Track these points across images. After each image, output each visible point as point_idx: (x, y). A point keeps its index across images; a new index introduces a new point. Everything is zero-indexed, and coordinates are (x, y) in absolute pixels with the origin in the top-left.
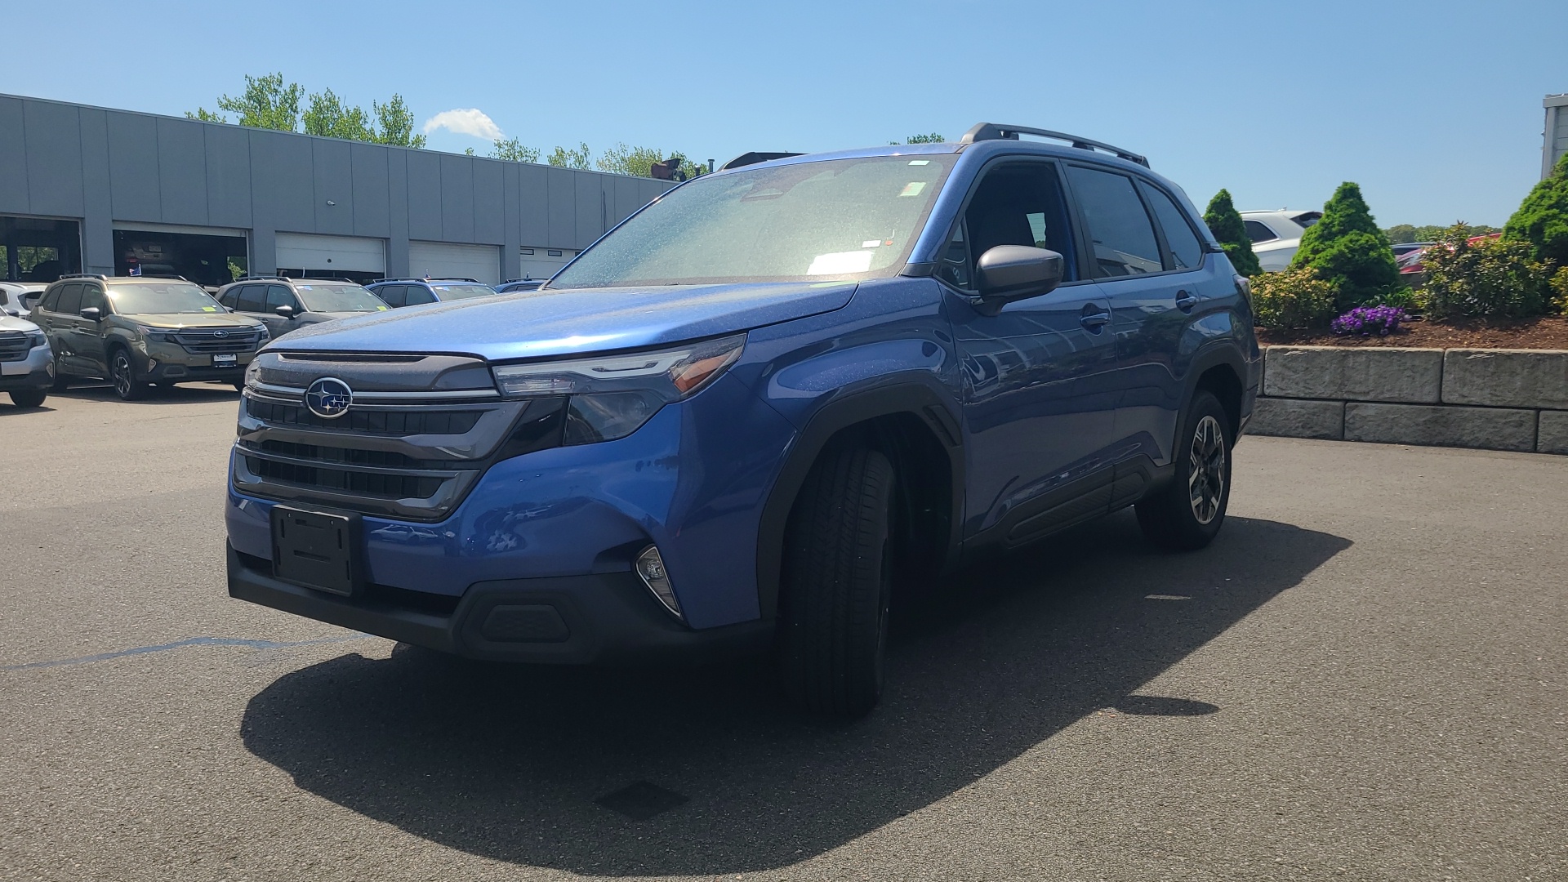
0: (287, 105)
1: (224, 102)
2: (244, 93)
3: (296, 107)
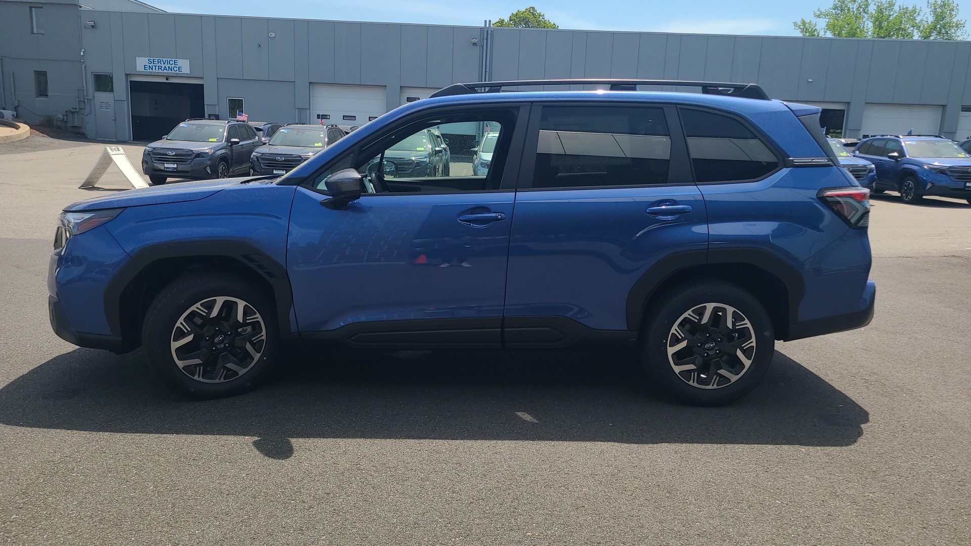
0: (862, 9)
1: (818, 13)
2: (831, 6)
3: (867, 10)
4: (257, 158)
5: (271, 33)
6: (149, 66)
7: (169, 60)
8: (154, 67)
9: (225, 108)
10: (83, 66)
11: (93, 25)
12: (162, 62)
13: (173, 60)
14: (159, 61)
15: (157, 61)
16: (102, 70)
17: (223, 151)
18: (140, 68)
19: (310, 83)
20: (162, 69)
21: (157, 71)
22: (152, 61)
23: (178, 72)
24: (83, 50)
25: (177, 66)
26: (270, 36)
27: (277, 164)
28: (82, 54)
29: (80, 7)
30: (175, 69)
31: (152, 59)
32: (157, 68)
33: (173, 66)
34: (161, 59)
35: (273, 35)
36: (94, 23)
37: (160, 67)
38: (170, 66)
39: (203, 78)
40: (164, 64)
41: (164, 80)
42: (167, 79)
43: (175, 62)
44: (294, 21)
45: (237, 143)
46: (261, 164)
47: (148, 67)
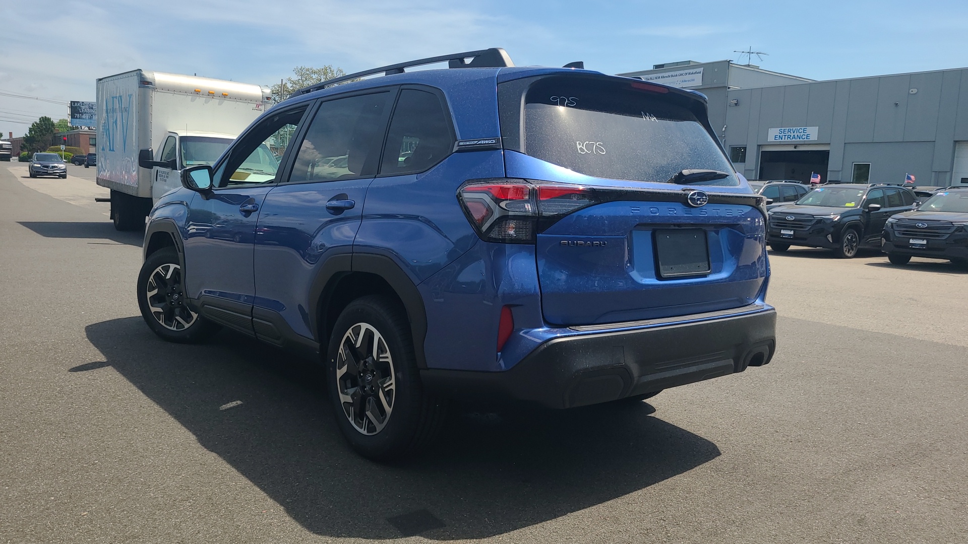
4: (892, 224)
5: (912, 90)
6: (780, 136)
7: (799, 128)
8: (784, 137)
9: (850, 172)
10: (724, 140)
11: (736, 103)
12: (792, 131)
13: (803, 128)
14: (789, 130)
15: (787, 130)
16: (738, 142)
17: (857, 218)
18: (771, 139)
19: (956, 142)
20: (791, 138)
21: (786, 140)
22: (783, 131)
23: (805, 139)
24: (725, 126)
25: (806, 134)
26: (912, 93)
27: (916, 232)
28: (724, 129)
29: (729, 88)
30: (803, 137)
31: (783, 129)
32: (786, 137)
33: (802, 134)
34: (792, 128)
35: (915, 91)
36: (737, 101)
37: (789, 136)
38: (799, 134)
39: (830, 144)
40: (794, 133)
41: (792, 149)
42: (795, 148)
43: (804, 131)
44: (943, 73)
45: (878, 209)
46: (896, 232)
47: (778, 137)
